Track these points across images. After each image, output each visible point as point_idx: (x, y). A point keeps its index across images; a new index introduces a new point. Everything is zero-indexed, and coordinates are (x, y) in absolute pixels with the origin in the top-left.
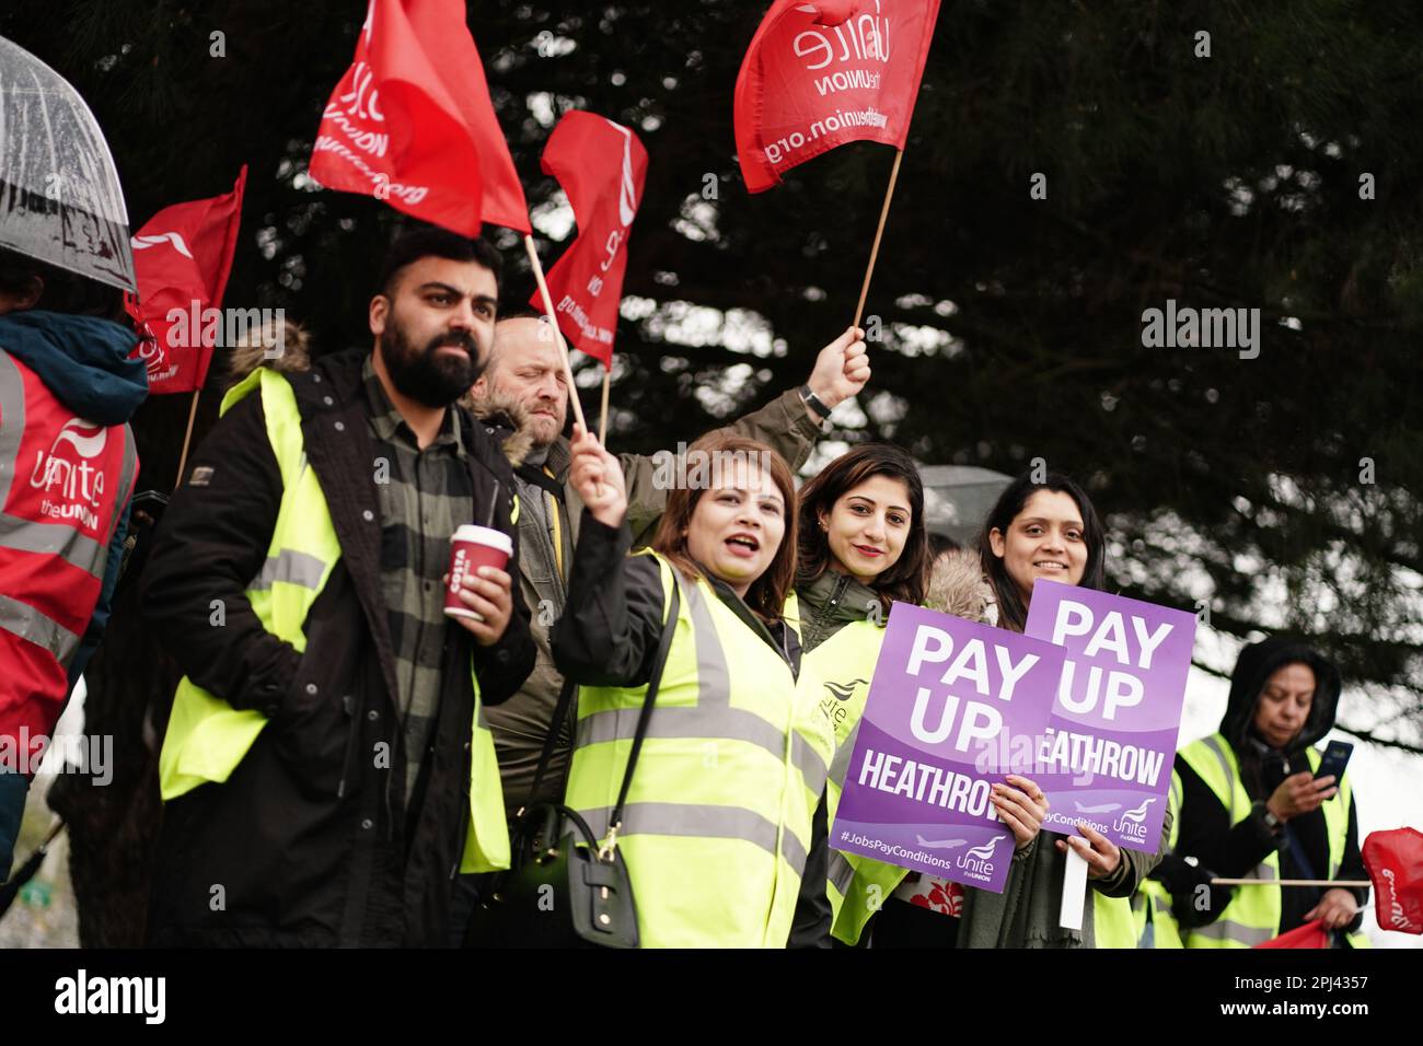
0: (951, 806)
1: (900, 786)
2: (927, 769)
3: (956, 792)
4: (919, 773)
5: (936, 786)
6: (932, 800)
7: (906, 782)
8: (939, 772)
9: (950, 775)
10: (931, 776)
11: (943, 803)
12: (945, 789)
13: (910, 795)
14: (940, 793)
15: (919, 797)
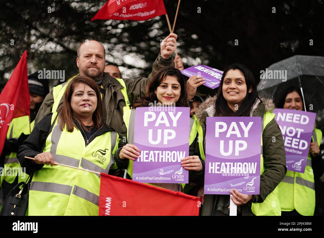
0: (167, 161)
1: (150, 159)
2: (157, 152)
3: (167, 157)
4: (155, 154)
5: (161, 156)
6: (160, 161)
7: (151, 157)
8: (160, 152)
9: (164, 152)
10: (158, 154)
11: (164, 161)
12: (164, 156)
13: (153, 161)
14: (162, 158)
15: (156, 161)
